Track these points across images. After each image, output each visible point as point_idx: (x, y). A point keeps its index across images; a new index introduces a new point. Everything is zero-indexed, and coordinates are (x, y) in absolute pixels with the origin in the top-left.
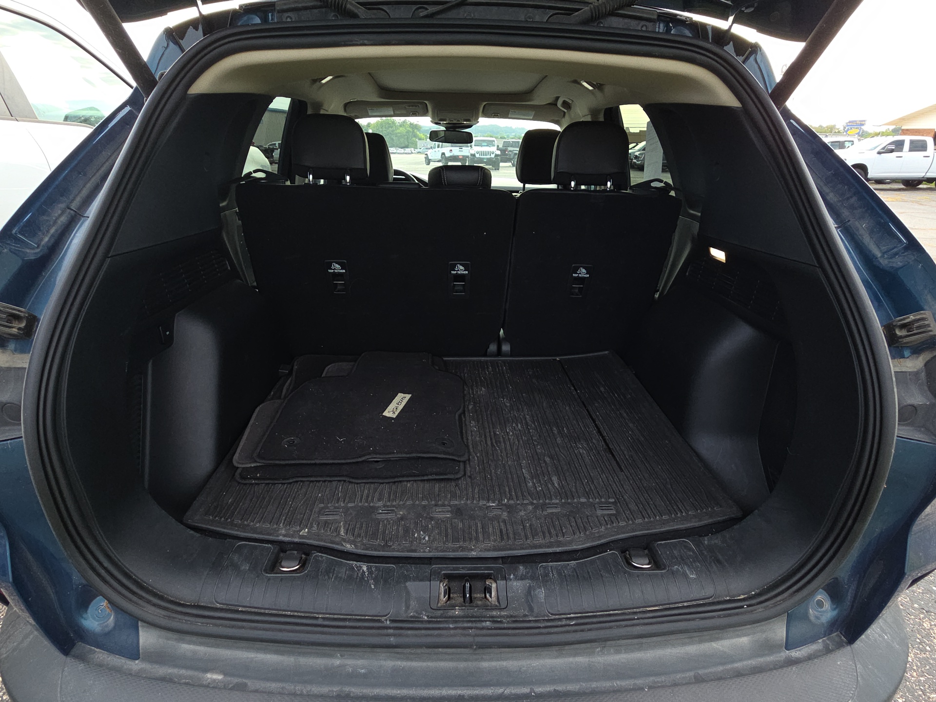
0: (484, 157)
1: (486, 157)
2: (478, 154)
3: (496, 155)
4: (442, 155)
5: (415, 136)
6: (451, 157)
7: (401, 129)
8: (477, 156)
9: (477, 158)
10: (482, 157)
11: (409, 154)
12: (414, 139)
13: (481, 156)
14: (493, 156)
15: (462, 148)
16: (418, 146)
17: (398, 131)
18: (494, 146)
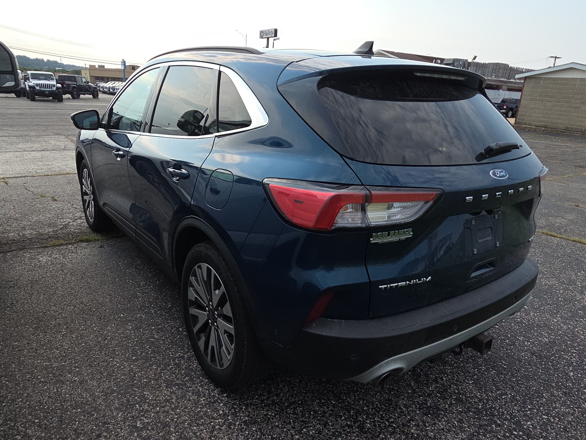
0: (45, 89)
1: (47, 89)
3: (58, 88)
8: (38, 88)
9: (37, 90)
10: (43, 89)
14: (54, 89)
18: (53, 79)
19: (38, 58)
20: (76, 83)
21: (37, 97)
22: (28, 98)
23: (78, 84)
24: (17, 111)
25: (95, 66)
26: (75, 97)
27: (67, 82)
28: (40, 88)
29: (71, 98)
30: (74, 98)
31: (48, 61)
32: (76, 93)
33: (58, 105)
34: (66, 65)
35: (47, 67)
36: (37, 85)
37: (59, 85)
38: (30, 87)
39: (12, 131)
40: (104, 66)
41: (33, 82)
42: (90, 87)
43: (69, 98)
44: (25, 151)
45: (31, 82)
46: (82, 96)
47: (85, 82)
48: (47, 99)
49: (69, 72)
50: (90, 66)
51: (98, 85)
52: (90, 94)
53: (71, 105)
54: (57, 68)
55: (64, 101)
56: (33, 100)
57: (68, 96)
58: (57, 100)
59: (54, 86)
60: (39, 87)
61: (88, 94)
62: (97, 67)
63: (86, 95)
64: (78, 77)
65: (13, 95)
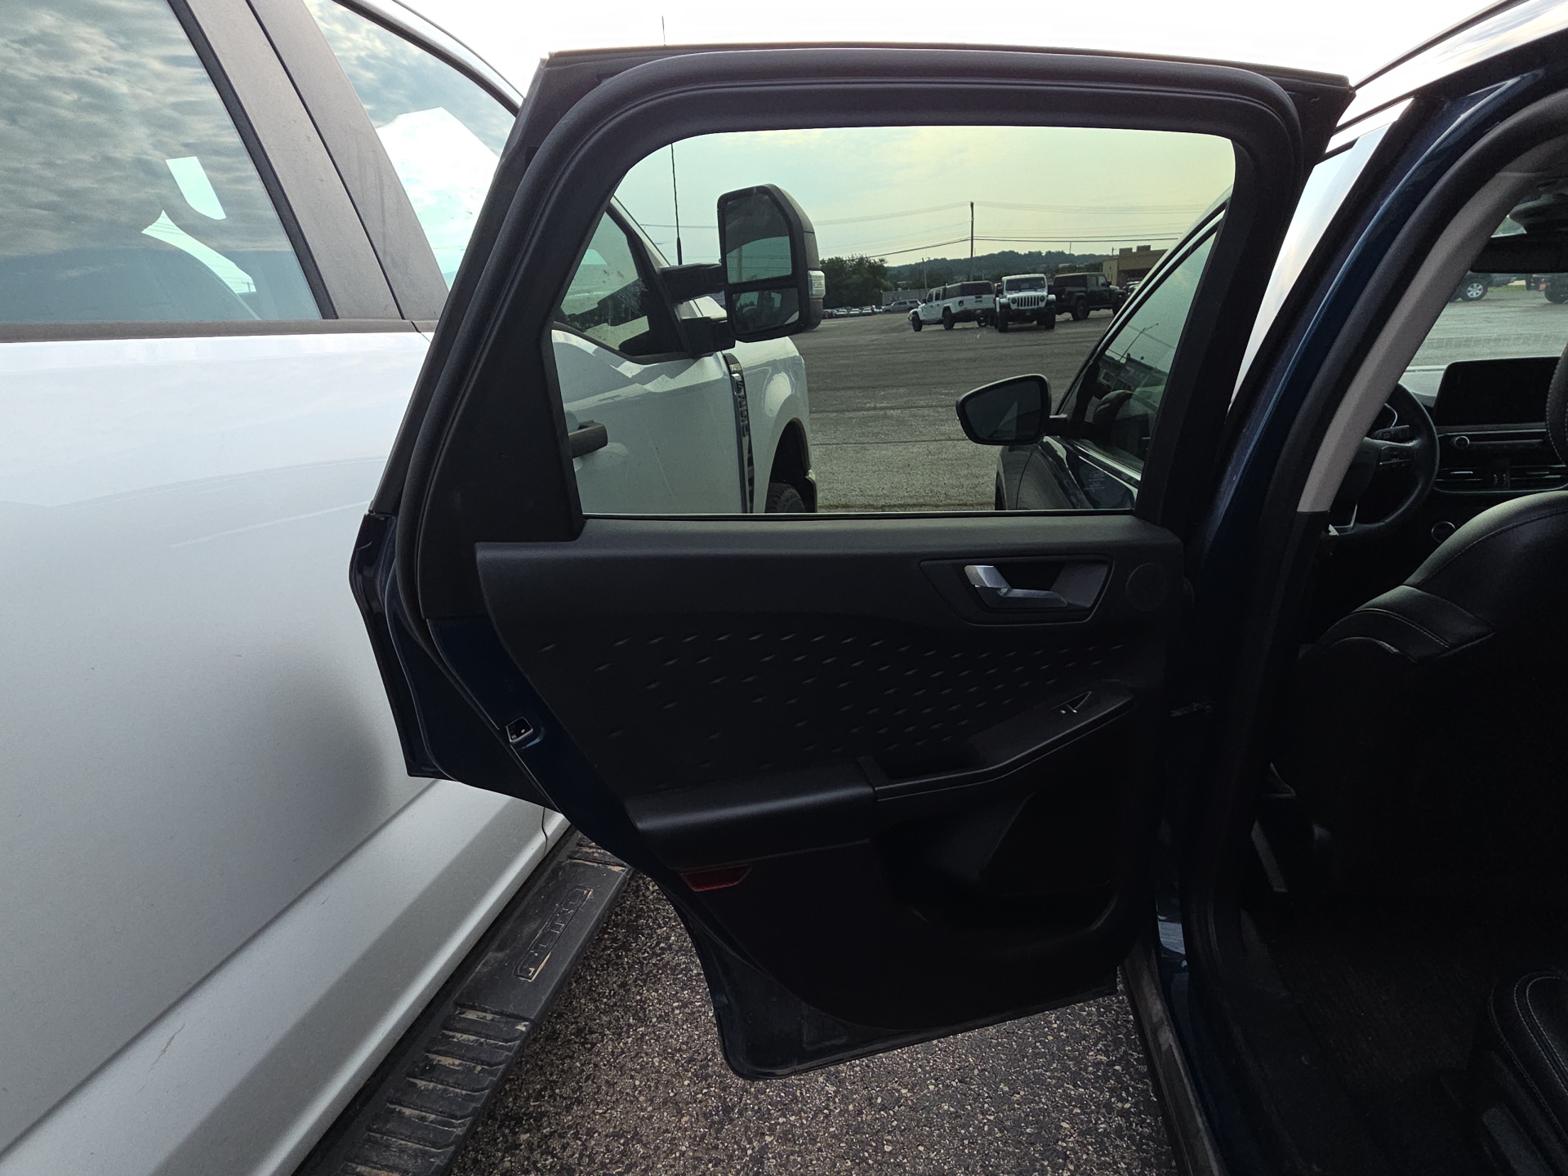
0: (1026, 308)
1: (1030, 307)
2: (1014, 303)
3: (1049, 303)
4: (944, 312)
5: (878, 286)
6: (961, 312)
7: (854, 277)
8: (1014, 307)
9: (1013, 311)
10: (1023, 308)
11: (869, 314)
12: (876, 290)
13: (1020, 308)
14: (1042, 304)
15: (981, 297)
16: (884, 301)
17: (849, 281)
18: (1042, 287)
19: (1032, 251)
20: (1084, 289)
21: (1011, 325)
22: (996, 328)
23: (1089, 290)
24: (970, 354)
25: (1131, 249)
26: (1080, 316)
27: (1069, 289)
28: (1018, 305)
29: (1072, 319)
30: (1076, 318)
31: (1049, 253)
32: (1082, 308)
33: (1044, 336)
34: (1079, 257)
35: (1044, 266)
36: (1014, 301)
37: (1053, 297)
38: (1002, 306)
39: (946, 394)
40: (1149, 247)
41: (1009, 296)
42: (1112, 292)
43: (1067, 321)
44: (950, 439)
45: (1005, 297)
46: (1093, 313)
47: (1103, 285)
48: (1029, 325)
49: (1080, 268)
50: (1121, 250)
51: (1131, 287)
52: (1109, 308)
53: (1068, 334)
54: (1061, 266)
55: (1056, 327)
56: (1003, 329)
57: (1068, 315)
58: (1044, 327)
59: (1042, 299)
60: (1016, 304)
61: (1104, 308)
62: (1134, 250)
63: (1102, 310)
64: (1092, 276)
65: (975, 324)
